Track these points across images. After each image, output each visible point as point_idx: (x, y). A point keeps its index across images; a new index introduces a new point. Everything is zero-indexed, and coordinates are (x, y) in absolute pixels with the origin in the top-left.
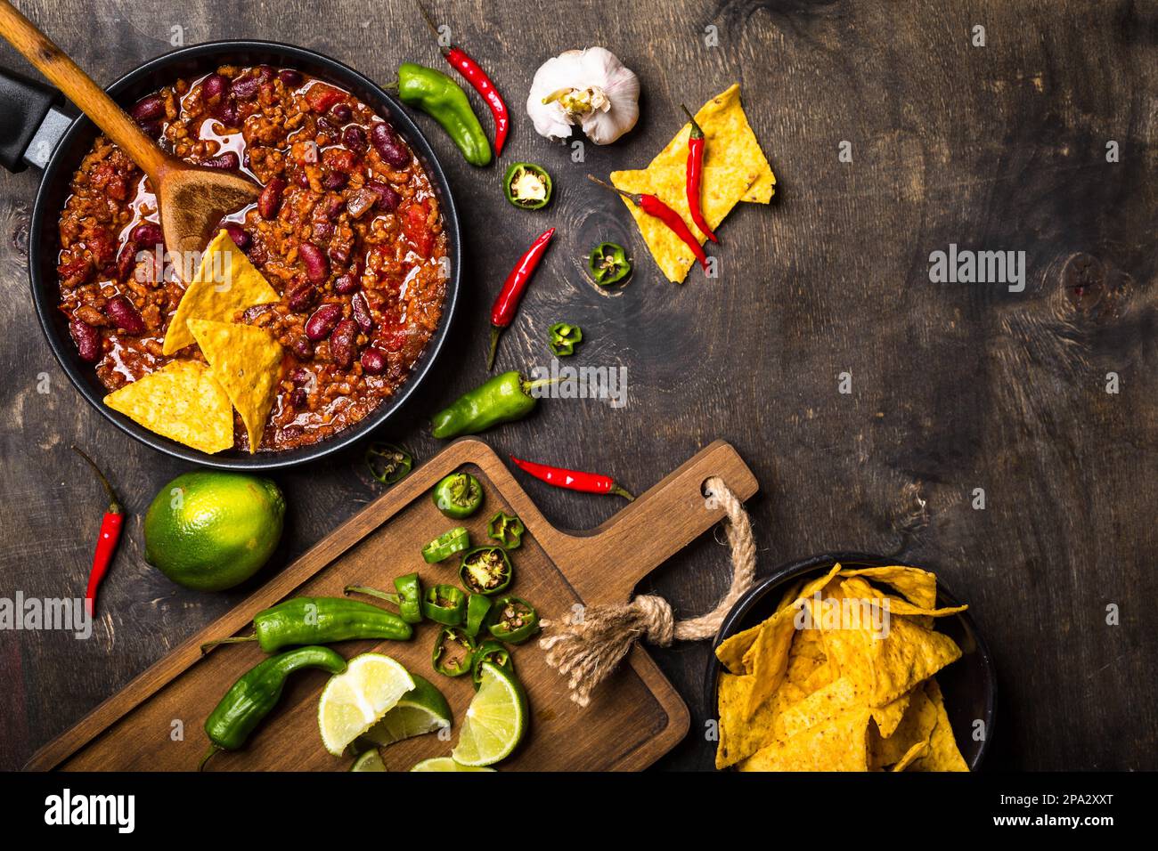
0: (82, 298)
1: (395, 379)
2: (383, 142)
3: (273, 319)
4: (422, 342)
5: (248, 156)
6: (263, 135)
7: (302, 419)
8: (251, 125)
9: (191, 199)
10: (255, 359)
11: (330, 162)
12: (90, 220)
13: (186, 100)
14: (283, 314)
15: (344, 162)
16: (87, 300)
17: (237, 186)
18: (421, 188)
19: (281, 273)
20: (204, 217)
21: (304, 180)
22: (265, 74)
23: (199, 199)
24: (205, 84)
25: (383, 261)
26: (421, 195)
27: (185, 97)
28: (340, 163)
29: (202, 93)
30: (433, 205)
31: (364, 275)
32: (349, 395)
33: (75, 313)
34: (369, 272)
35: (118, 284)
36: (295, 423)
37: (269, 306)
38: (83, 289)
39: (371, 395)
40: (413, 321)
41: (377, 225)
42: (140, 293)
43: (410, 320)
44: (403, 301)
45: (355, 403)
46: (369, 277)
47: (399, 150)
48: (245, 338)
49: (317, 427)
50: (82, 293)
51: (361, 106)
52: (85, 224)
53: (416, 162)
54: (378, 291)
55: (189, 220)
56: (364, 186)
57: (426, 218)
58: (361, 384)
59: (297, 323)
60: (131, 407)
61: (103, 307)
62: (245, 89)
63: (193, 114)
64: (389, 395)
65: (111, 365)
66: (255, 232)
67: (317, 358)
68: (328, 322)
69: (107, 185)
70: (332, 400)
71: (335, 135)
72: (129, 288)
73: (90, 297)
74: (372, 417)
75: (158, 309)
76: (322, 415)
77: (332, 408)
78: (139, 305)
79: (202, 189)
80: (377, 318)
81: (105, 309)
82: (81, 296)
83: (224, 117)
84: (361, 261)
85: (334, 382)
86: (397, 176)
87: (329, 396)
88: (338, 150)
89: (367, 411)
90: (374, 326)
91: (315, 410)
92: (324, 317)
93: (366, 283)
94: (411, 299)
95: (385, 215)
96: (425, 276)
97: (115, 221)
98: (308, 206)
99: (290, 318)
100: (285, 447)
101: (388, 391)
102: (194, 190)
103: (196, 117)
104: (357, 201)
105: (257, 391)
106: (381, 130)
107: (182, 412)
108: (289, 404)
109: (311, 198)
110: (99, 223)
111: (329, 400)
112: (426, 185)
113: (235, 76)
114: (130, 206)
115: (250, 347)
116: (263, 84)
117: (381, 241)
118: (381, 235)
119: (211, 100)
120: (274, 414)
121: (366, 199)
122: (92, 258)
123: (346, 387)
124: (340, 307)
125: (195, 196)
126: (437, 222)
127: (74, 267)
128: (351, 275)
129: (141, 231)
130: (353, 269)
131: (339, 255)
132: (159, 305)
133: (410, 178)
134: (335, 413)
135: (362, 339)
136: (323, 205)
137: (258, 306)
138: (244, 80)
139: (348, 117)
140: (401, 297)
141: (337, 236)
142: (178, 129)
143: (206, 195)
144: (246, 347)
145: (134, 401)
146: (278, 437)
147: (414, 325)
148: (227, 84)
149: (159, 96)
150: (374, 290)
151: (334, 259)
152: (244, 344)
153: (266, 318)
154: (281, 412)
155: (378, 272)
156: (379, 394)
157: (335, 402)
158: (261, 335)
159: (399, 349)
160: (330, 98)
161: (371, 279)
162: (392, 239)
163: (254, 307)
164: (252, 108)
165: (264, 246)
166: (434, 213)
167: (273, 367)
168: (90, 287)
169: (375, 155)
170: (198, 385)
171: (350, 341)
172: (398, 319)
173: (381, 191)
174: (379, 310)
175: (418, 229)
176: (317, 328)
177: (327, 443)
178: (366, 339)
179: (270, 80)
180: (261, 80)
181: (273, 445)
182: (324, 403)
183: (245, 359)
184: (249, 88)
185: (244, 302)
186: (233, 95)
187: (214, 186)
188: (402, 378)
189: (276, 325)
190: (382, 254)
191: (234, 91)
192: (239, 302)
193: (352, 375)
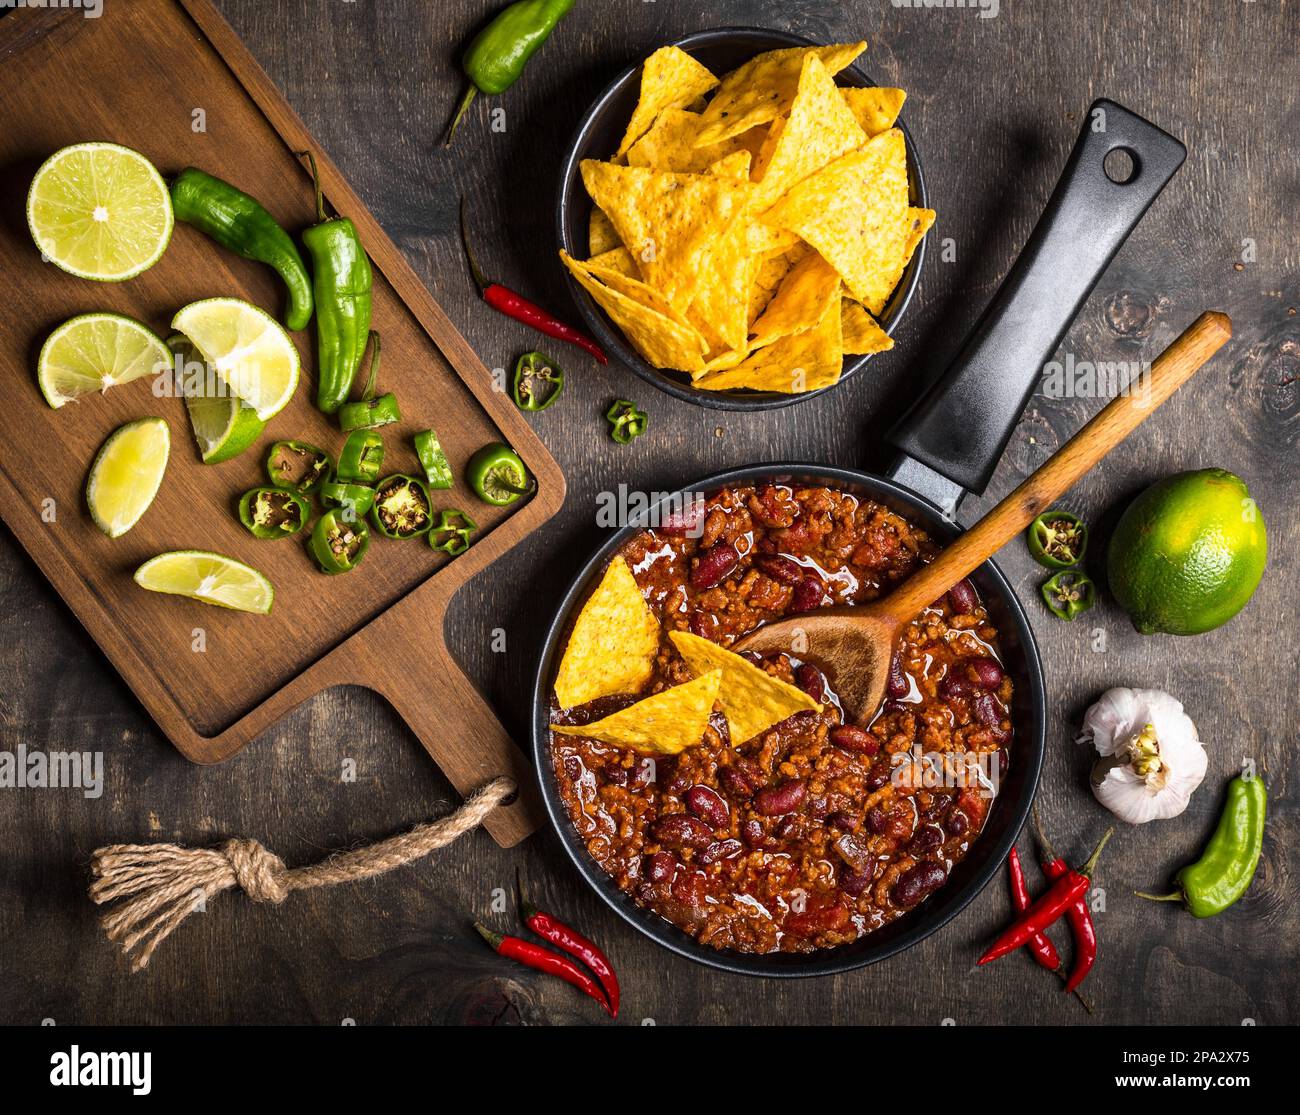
0: (735, 514)
1: (638, 892)
2: (924, 878)
3: (712, 749)
4: (684, 925)
5: (903, 709)
6: (931, 734)
7: (588, 777)
8: (941, 714)
9: (855, 648)
10: (667, 731)
11: (899, 810)
12: (830, 526)
13: (971, 638)
14: (718, 760)
15: (899, 828)
16: (734, 520)
17: (870, 700)
18: (868, 919)
19: (766, 753)
20: (831, 658)
21: (878, 781)
22: (1002, 735)
23: (855, 655)
24: (990, 660)
25: (780, 875)
26: (858, 921)
27: (974, 636)
28: (899, 824)
29: (980, 657)
30: (850, 937)
31: (764, 852)
32: (618, 835)
33: (718, 506)
34: (768, 858)
35: (750, 555)
36: (584, 770)
37: (726, 741)
38: (746, 516)
39: (619, 864)
40: (710, 914)
41: (823, 867)
42: (742, 587)
43: (711, 910)
44: (733, 899)
45: (609, 843)
46: (761, 859)
47: (915, 896)
48: (693, 723)
49: (580, 797)
50: (741, 516)
51: (965, 846)
52: (824, 519)
53: (899, 913)
54: (745, 870)
55: (830, 644)
56: (871, 854)
57: (834, 930)
58: (633, 851)
59: (707, 775)
60: (610, 589)
61: (725, 541)
62: (985, 710)
63: (955, 645)
64: (619, 886)
65: (653, 548)
66: (815, 721)
67: (664, 798)
68: (709, 813)
69: (872, 546)
70: (612, 816)
71: (931, 817)
72: (746, 572)
73: (736, 524)
74: (592, 866)
75: (723, 607)
76: (594, 803)
77: (602, 815)
78: (727, 585)
79: (867, 662)
80: (714, 869)
81: (723, 544)
82: (737, 513)
83: (951, 682)
84: (781, 849)
85: (635, 818)
86: (883, 891)
87: (618, 811)
88: (913, 819)
89: (600, 859)
90: (703, 866)
91: (599, 793)
92: (714, 809)
93: (756, 855)
94: (735, 908)
95: (834, 876)
96: (762, 926)
97: (827, 553)
98: (848, 790)
99: (713, 768)
100: (555, 760)
101: (624, 885)
102: (866, 652)
103: (952, 649)
104: (853, 846)
105: (627, 732)
106: (939, 876)
107: (601, 643)
108: (607, 763)
109: (857, 793)
110: (826, 536)
111: (613, 811)
112: (872, 926)
113: (1001, 698)
114: (844, 568)
115: (680, 727)
116: (993, 732)
117: (805, 873)
118: (813, 873)
119: (972, 669)
120: (595, 744)
121: (856, 858)
122: (783, 528)
123: (628, 832)
124: (727, 824)
125: (859, 652)
126: (827, 942)
127: (775, 509)
128: (764, 838)
129: (817, 587)
130: (772, 840)
131: (790, 827)
132: (727, 607)
133: (880, 907)
134: (597, 819)
135: (688, 853)
136: (849, 807)
137: (728, 728)
138: (996, 707)
139: (951, 833)
140: (738, 898)
141: (812, 823)
142: (937, 627)
143: (859, 664)
144: (682, 723)
145: (616, 590)
146: (567, 750)
147: (705, 915)
148: (991, 688)
149: (976, 605)
150: (747, 866)
151: (784, 819)
152: (686, 722)
153: (714, 740)
154: (597, 752)
155: (767, 869)
156: (621, 873)
157: (609, 818)
158: (694, 737)
159: (675, 896)
160: (976, 811)
161: (760, 862)
162: (806, 885)
163: (726, 723)
164: (963, 716)
165: (798, 731)
166: (839, 938)
167: (651, 744)
168: (749, 523)
169: (907, 866)
170: (632, 655)
171: (686, 840)
172: (710, 893)
173: (865, 874)
174: (722, 872)
175: (819, 918)
176: (702, 801)
177: (561, 812)
178: (687, 859)
179: (997, 740)
180: (996, 729)
181: (557, 744)
182: (609, 806)
183: (667, 723)
184: (986, 715)
185: (730, 709)
186: (978, 695)
187: (872, 675)
188: (641, 902)
189: (705, 752)
190: (787, 873)
191: (982, 697)
192: (730, 704)
193: (644, 840)
